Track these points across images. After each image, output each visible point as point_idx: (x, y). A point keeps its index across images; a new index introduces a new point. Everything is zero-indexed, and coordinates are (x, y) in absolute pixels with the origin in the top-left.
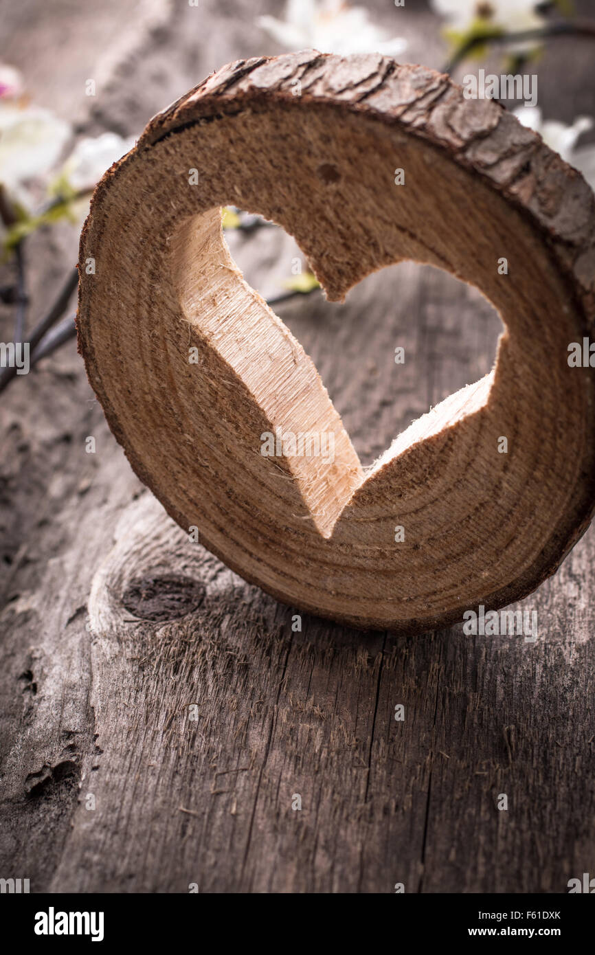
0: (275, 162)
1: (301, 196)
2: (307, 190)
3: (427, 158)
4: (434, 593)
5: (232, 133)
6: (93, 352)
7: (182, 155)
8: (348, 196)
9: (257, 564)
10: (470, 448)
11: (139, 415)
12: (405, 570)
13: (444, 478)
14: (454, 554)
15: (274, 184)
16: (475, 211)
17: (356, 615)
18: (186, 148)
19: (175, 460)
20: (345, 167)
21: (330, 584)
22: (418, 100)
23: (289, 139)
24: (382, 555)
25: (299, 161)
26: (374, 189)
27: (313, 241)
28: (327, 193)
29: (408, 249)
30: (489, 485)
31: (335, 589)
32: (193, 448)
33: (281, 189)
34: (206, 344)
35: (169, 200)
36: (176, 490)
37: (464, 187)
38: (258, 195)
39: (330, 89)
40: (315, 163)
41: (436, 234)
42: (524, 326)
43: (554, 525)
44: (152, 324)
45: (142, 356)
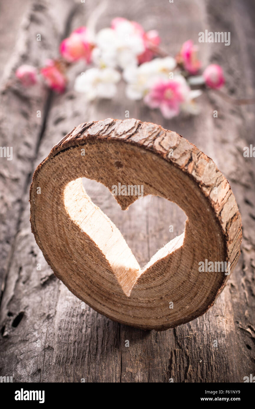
0: (99, 161)
1: (109, 173)
2: (111, 171)
3: (154, 158)
4: (170, 315)
6: (37, 232)
7: (65, 160)
8: (127, 172)
9: (103, 307)
10: (178, 261)
11: (56, 254)
12: (158, 307)
13: (169, 273)
14: (175, 300)
15: (99, 169)
16: (172, 176)
17: (142, 324)
18: (66, 157)
19: (70, 270)
20: (124, 162)
21: (131, 313)
22: (150, 136)
23: (103, 153)
24: (149, 302)
25: (108, 161)
26: (136, 170)
28: (119, 172)
29: (150, 191)
30: (186, 274)
31: (133, 315)
32: (76, 265)
33: (102, 171)
34: (78, 228)
35: (61, 176)
36: (71, 281)
37: (168, 168)
38: (94, 173)
39: (117, 135)
40: (113, 161)
41: (159, 185)
42: (193, 216)
43: (211, 288)
44: (58, 221)
45: (55, 232)
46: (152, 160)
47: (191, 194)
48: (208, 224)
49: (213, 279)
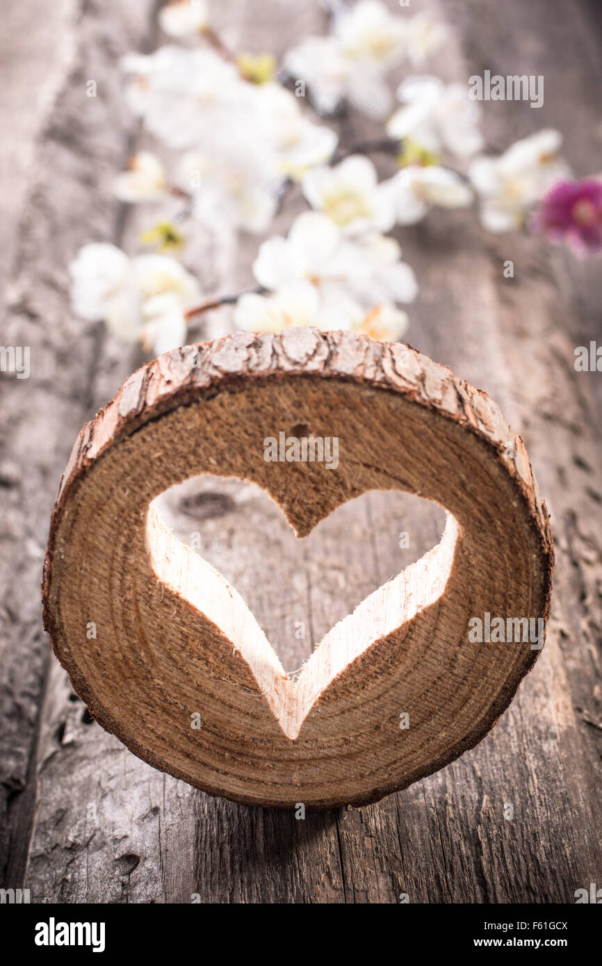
0: (250, 431)
3: (393, 405)
4: (395, 762)
5: (209, 415)
7: (158, 440)
9: (224, 777)
10: (429, 633)
11: (108, 673)
12: (368, 749)
13: (404, 663)
15: (247, 450)
16: (436, 440)
17: (320, 798)
18: (163, 433)
19: (143, 705)
20: (315, 424)
21: (296, 778)
23: (264, 410)
24: (346, 741)
26: (344, 438)
27: (285, 491)
29: (376, 482)
30: (447, 660)
31: (301, 781)
32: (162, 690)
34: (178, 597)
35: (143, 480)
36: (144, 731)
37: (426, 422)
38: (233, 461)
41: (400, 466)
42: (477, 524)
43: (505, 680)
44: (123, 591)
45: (113, 620)
46: (386, 410)
47: (476, 474)
48: (512, 537)
49: (512, 658)
